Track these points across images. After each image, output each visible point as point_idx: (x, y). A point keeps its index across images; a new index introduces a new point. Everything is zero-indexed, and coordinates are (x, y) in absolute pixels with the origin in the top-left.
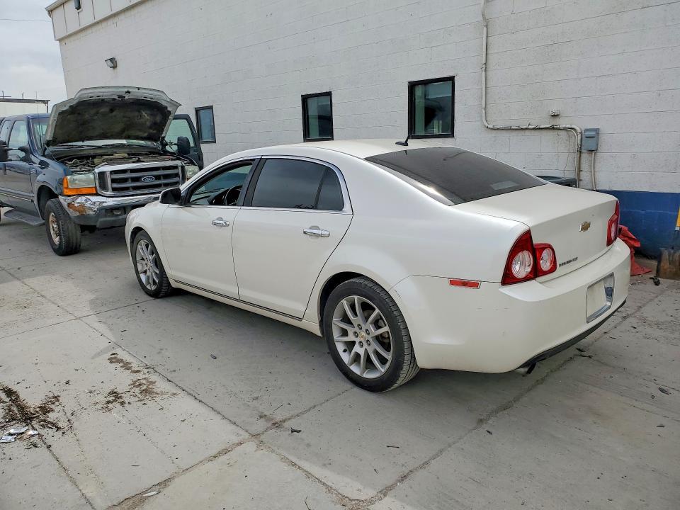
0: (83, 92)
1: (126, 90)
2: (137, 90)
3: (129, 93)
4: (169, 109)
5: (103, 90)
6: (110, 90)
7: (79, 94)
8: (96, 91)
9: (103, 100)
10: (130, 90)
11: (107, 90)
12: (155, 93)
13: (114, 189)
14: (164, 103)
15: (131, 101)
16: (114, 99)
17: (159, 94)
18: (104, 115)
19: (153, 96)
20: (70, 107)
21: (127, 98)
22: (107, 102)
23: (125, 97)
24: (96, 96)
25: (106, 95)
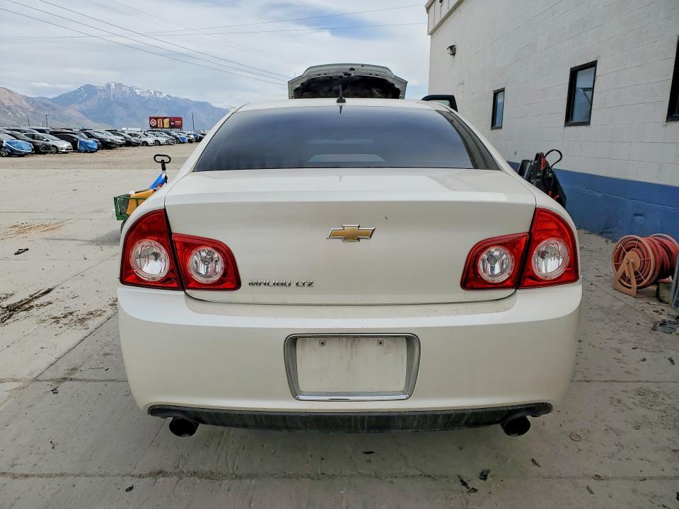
0: (309, 71)
1: (350, 67)
2: (361, 67)
3: (354, 70)
4: (397, 86)
5: (329, 68)
6: (335, 67)
7: (307, 72)
8: (322, 68)
9: (331, 77)
10: (354, 67)
11: (332, 67)
12: (380, 69)
14: (391, 81)
15: (358, 78)
16: (341, 77)
17: (383, 70)
19: (378, 73)
20: (302, 84)
21: (353, 75)
22: (335, 80)
23: (350, 74)
24: (322, 73)
25: (332, 73)
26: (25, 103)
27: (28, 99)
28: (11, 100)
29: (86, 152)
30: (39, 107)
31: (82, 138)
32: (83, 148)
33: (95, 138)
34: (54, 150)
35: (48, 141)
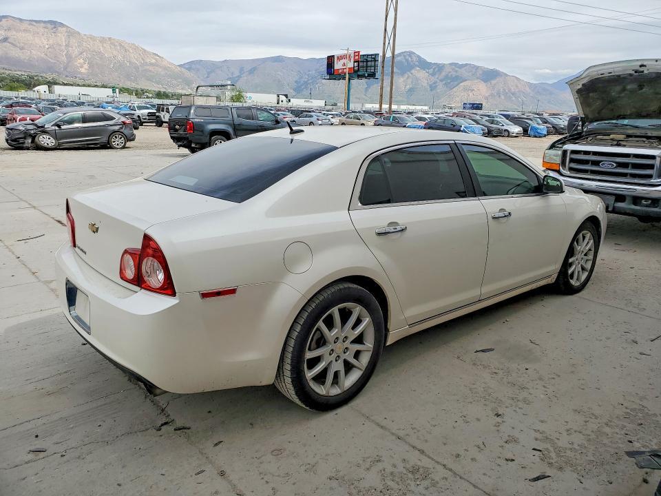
1: (640, 63)
2: (654, 63)
3: (645, 66)
5: (613, 66)
6: (621, 65)
7: (587, 72)
8: (605, 67)
9: (619, 76)
10: (645, 63)
11: (618, 65)
13: (571, 169)
15: (654, 75)
16: (631, 75)
18: (632, 91)
20: (583, 85)
21: (646, 72)
22: (624, 78)
23: (643, 72)
24: (606, 71)
25: (618, 70)
26: (528, 89)
27: (530, 85)
28: (517, 86)
29: (536, 137)
30: (538, 92)
31: (534, 124)
32: (532, 133)
33: (549, 123)
34: (506, 134)
35: (503, 125)
